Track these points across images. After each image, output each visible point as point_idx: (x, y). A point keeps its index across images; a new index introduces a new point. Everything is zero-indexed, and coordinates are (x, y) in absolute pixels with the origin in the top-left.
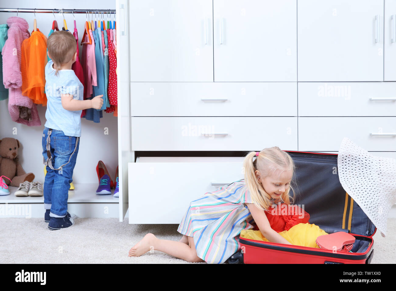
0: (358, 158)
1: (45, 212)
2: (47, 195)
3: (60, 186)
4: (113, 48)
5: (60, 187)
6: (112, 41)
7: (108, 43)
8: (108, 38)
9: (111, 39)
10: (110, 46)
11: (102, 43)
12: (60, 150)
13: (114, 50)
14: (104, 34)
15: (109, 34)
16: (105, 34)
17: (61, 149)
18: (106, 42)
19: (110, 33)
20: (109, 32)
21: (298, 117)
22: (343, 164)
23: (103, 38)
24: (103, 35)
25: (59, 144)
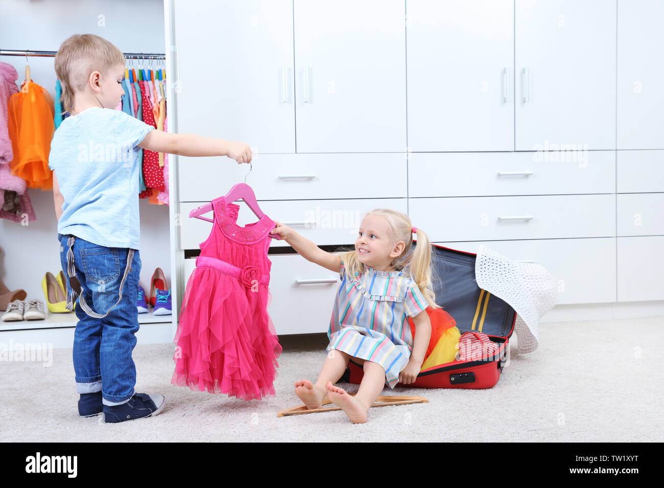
0: (499, 262)
1: (79, 398)
2: (80, 366)
3: (111, 346)
4: (149, 107)
5: (113, 348)
6: (149, 97)
7: (142, 101)
8: (142, 93)
9: (147, 94)
10: (144, 104)
11: (133, 100)
12: (98, 274)
13: (151, 110)
14: (134, 87)
15: (143, 88)
16: (136, 88)
17: (99, 272)
18: (140, 98)
19: (145, 86)
20: (143, 85)
21: (408, 198)
22: (481, 270)
23: (134, 93)
24: (134, 89)
25: (92, 263)
